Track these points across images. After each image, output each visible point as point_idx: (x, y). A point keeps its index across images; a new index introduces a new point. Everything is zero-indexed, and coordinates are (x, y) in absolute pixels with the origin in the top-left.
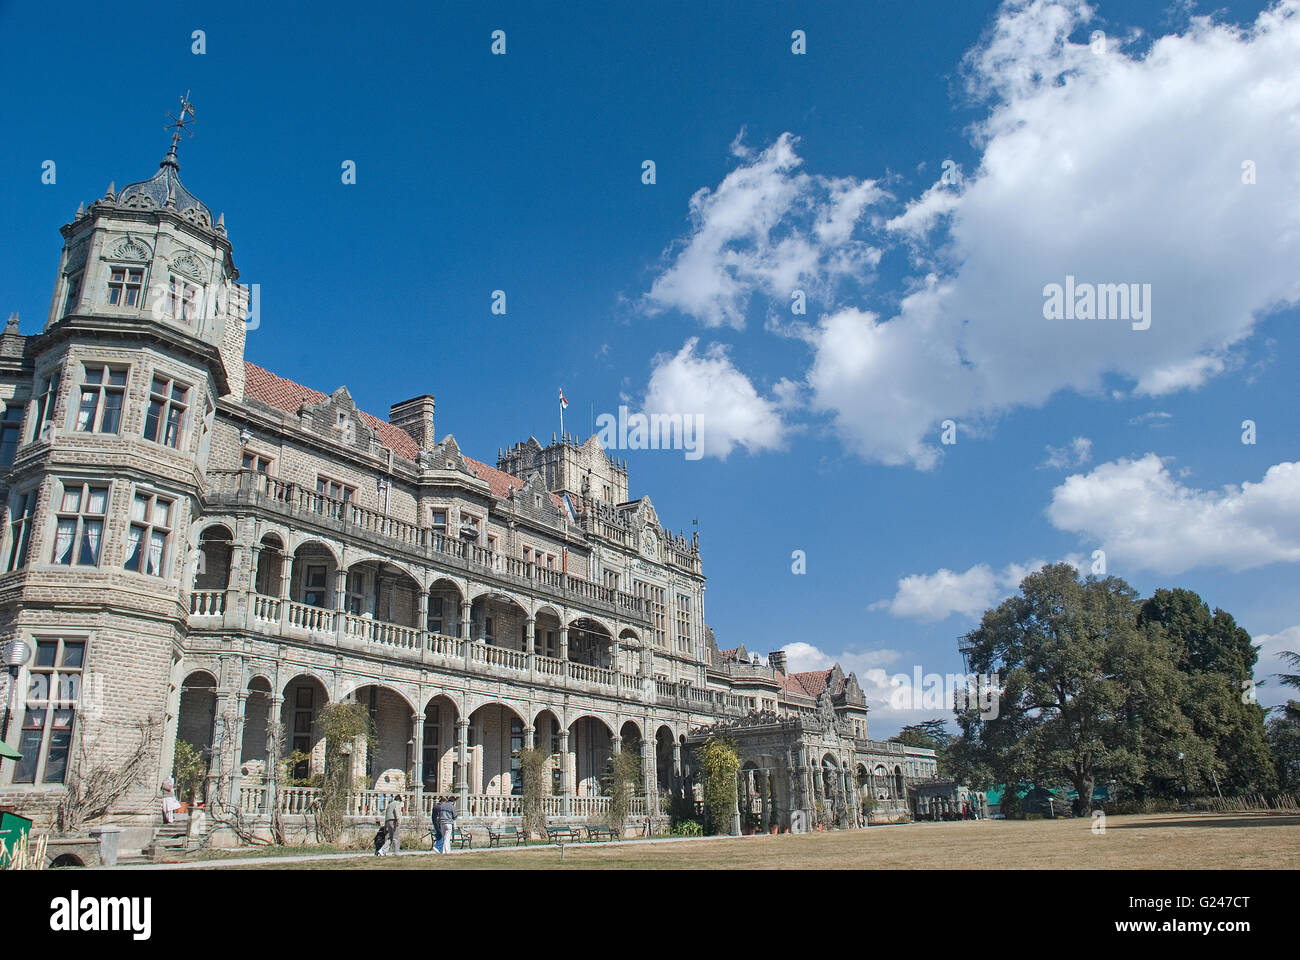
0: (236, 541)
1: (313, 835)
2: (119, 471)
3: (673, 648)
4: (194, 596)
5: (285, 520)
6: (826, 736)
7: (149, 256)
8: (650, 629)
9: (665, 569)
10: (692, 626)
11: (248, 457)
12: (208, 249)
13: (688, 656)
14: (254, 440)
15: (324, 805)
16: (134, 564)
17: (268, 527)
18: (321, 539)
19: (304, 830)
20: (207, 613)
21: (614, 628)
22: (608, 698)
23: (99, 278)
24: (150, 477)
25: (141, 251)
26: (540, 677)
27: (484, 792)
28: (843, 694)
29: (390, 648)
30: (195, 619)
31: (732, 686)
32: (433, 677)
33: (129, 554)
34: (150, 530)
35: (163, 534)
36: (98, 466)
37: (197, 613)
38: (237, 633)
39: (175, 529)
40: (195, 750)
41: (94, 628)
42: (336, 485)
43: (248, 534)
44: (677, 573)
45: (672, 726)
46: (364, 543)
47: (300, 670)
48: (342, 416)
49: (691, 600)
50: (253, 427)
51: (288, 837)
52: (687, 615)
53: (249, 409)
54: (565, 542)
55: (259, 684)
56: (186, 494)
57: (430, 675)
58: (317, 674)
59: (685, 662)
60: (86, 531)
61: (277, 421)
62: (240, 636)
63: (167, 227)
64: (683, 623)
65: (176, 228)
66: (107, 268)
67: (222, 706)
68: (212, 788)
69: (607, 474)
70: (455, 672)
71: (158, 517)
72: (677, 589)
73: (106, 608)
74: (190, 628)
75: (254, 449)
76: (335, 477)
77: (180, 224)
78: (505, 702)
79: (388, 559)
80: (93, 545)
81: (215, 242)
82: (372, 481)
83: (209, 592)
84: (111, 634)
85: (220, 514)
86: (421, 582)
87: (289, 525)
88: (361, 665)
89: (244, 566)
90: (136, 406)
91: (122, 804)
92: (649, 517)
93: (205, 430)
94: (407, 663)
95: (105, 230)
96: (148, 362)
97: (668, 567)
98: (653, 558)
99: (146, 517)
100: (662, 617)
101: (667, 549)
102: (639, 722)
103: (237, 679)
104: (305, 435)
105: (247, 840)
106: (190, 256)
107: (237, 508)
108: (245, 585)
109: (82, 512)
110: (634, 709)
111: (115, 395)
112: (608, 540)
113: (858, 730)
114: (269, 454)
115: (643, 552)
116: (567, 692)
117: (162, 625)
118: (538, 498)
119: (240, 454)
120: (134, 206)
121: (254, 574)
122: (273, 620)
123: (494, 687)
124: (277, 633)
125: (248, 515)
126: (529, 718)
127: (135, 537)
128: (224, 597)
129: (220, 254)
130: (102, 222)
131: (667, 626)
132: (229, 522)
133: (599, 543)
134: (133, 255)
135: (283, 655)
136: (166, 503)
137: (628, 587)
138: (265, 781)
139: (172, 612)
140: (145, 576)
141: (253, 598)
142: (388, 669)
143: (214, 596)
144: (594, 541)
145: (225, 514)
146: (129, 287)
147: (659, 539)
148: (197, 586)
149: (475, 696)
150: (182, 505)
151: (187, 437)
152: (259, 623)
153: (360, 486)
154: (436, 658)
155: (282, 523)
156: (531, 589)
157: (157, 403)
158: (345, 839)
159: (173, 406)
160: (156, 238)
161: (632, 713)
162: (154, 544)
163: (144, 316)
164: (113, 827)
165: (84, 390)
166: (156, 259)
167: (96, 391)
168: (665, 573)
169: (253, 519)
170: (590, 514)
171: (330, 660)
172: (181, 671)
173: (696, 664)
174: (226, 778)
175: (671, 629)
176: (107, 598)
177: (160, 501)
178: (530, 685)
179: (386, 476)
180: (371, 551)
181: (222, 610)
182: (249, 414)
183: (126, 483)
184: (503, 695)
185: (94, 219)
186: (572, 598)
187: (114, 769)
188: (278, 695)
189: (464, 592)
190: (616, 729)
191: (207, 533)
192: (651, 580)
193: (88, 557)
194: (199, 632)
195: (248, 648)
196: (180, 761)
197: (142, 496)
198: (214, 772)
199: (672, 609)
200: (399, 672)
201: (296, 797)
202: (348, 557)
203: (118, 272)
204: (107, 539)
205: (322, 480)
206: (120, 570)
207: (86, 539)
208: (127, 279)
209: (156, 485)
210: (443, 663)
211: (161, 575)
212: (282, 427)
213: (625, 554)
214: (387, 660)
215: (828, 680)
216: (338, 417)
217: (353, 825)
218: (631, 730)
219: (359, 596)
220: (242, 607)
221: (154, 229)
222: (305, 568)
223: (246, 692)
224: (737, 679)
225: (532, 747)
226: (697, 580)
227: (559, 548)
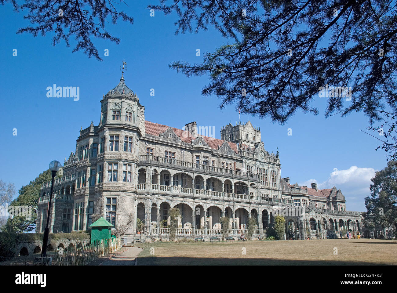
0: (146, 172)
1: (168, 239)
2: (120, 160)
3: (270, 186)
4: (138, 185)
5: (158, 166)
6: (311, 213)
7: (120, 107)
8: (260, 183)
9: (267, 163)
10: (277, 179)
11: (148, 149)
12: (133, 103)
13: (275, 188)
14: (149, 145)
15: (171, 232)
16: (125, 180)
17: (153, 168)
18: (166, 169)
19: (166, 238)
20: (141, 189)
21: (248, 183)
22: (247, 203)
23: (110, 114)
24: (126, 160)
25: (118, 106)
26: (226, 198)
27: (213, 228)
28: (336, 197)
29: (185, 194)
30: (139, 191)
31: (292, 196)
32: (196, 200)
33: (123, 178)
34: (127, 172)
35: (130, 172)
36: (115, 159)
37: (139, 189)
38: (148, 194)
39: (133, 172)
40: (141, 220)
41: (118, 195)
42: (170, 153)
43: (150, 171)
44: (271, 164)
45: (267, 210)
46: (177, 169)
47: (163, 201)
48: (170, 135)
49: (276, 172)
50: (148, 142)
51: (162, 240)
52: (275, 176)
53: (147, 137)
54: (235, 159)
55: (154, 205)
56: (134, 163)
58: (167, 201)
59: (275, 190)
60: (114, 174)
61: (154, 139)
62: (149, 194)
63: (124, 100)
64: (274, 179)
65: (126, 99)
66: (111, 111)
67: (146, 210)
68: (145, 229)
69: (254, 132)
70: (202, 199)
71: (129, 169)
72: (271, 169)
73: (120, 191)
74: (138, 193)
75: (149, 147)
76: (170, 151)
77: (126, 98)
78: (216, 205)
79: (183, 172)
80: (116, 176)
81: (135, 101)
82: (179, 150)
83: (141, 184)
84: (121, 196)
85: (142, 166)
86: (192, 176)
87: (158, 167)
88: (178, 199)
89: (149, 178)
90: (122, 144)
91: (127, 232)
92: (261, 149)
93: (137, 146)
94: (190, 197)
95: (110, 102)
96: (124, 133)
97: (268, 163)
98: (263, 161)
99: (126, 169)
100: (267, 177)
101: (268, 157)
102: (257, 209)
103: (149, 204)
104: (161, 141)
105: (154, 240)
106: (130, 105)
107: (146, 164)
108: (149, 182)
109: (113, 169)
110: (255, 205)
111: (117, 142)
112: (248, 157)
113: (342, 208)
114: (153, 147)
115: (260, 159)
116: (234, 202)
117: (132, 193)
118: (226, 148)
119: (146, 148)
120: (116, 95)
121: (151, 179)
122: (156, 190)
123: (213, 202)
124: (157, 193)
125: (149, 166)
126: (223, 209)
127: (124, 174)
128: (145, 185)
129: (136, 103)
130: (109, 100)
131: (268, 180)
132: (144, 167)
133: (245, 158)
134: (117, 107)
135: (159, 198)
136: (130, 165)
137: (255, 170)
138: (157, 227)
139: (134, 190)
140: (127, 183)
141: (151, 185)
142: (185, 199)
143: (143, 185)
144: (244, 158)
145: (143, 166)
146: (117, 115)
147: (265, 155)
148: (139, 183)
149: (208, 204)
150: (134, 165)
151: (133, 150)
152: (153, 191)
153: (177, 152)
154: (197, 195)
155: (156, 166)
156: (223, 175)
157: (126, 142)
158: (176, 240)
159: (130, 143)
160: (121, 103)
161: (255, 207)
162: (128, 175)
163: (121, 123)
164: (126, 237)
165: (110, 141)
166: (122, 108)
167: (113, 141)
168: (267, 164)
169: (150, 166)
170: (242, 150)
171: (170, 198)
172: (137, 203)
173: (278, 191)
174: (148, 227)
175: (270, 181)
176: (120, 188)
177: (129, 165)
178: (223, 201)
179: (183, 149)
180: (179, 170)
181: (145, 188)
182: (147, 138)
183: (121, 162)
185: (107, 99)
186: (235, 176)
187: (125, 225)
188: (159, 207)
189: (204, 178)
190: (249, 211)
191: (140, 170)
192: (262, 167)
193: (115, 179)
194: (140, 194)
195: (151, 197)
196: (138, 223)
197: (125, 165)
198: (145, 225)
199: (270, 175)
200: (187, 200)
201: (164, 231)
202: (173, 172)
203: (114, 112)
204: (119, 175)
205: (167, 152)
206: (122, 182)
207: (114, 175)
208: (116, 114)
209: (128, 162)
210: (199, 197)
211: (131, 182)
212: (155, 140)
213: (254, 161)
214: (185, 197)
215: (331, 192)
216: (169, 135)
217: (178, 237)
218: (254, 211)
219: (177, 181)
220: (149, 188)
221: (121, 101)
222: (164, 175)
223: (151, 207)
224: (294, 194)
225: (224, 217)
226: (278, 166)
227: (233, 161)
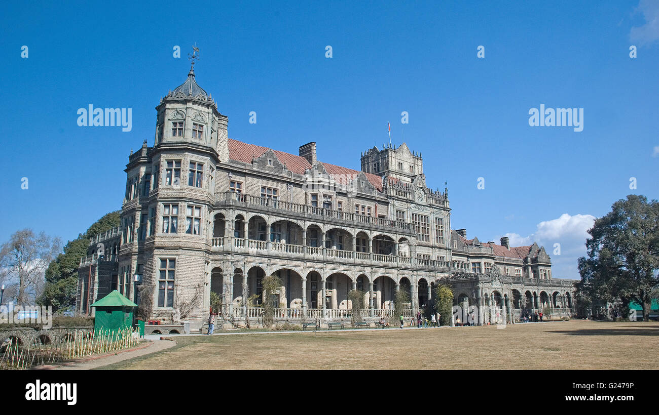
0: (226, 219)
1: (261, 325)
2: (181, 199)
3: (433, 242)
4: (213, 240)
5: (244, 209)
6: (494, 283)
7: (184, 116)
8: (415, 237)
9: (429, 207)
10: (444, 232)
11: (233, 183)
12: (206, 109)
13: (441, 245)
14: (234, 176)
15: (265, 313)
16: (189, 232)
17: (237, 212)
18: (259, 214)
19: (258, 323)
20: (218, 246)
21: (396, 238)
22: (393, 268)
23: (169, 127)
24: (192, 200)
25: (182, 115)
26: (358, 261)
27: (338, 308)
28: (537, 258)
29: (290, 254)
30: (214, 248)
31: (468, 257)
33: (187, 228)
34: (194, 219)
35: (198, 219)
36: (174, 198)
37: (215, 246)
38: (228, 253)
39: (203, 218)
40: (217, 294)
41: (178, 255)
42: (269, 189)
43: (230, 216)
44: (435, 208)
45: (427, 278)
46: (277, 214)
47: (254, 265)
48: (270, 161)
49: (444, 220)
50: (233, 172)
51: (251, 325)
52: (441, 227)
53: (231, 164)
54: (376, 201)
55: (238, 271)
56: (205, 204)
57: (308, 263)
58: (261, 266)
59: (440, 248)
60: (172, 221)
61: (243, 167)
62: (229, 254)
63: (190, 105)
64: (439, 230)
65: (193, 104)
66: (171, 123)
67: (225, 279)
68: (223, 308)
69: (412, 160)
70: (319, 261)
71: (196, 213)
72: (435, 216)
73: (180, 248)
74: (212, 252)
75: (235, 180)
76: (269, 186)
77: (194, 102)
78: (342, 272)
79: (288, 219)
80: (175, 225)
81: (208, 106)
82: (284, 185)
83: (218, 238)
84: (183, 257)
85: (220, 209)
86: (303, 226)
87: (246, 211)
88: (278, 261)
89: (230, 227)
90: (186, 174)
91: (191, 314)
92: (420, 184)
93: (212, 178)
94: (298, 259)
95: (169, 109)
96: (188, 157)
97: (431, 206)
98: (422, 203)
99: (192, 214)
100: (428, 229)
101: (430, 198)
102: (409, 277)
103: (229, 269)
104: (254, 171)
105: (236, 326)
106: (200, 113)
107: (226, 206)
108: (230, 235)
109: (171, 215)
110: (406, 272)
111: (178, 171)
112: (397, 197)
113: (545, 275)
114: (241, 181)
115: (417, 201)
116: (372, 266)
117: (200, 252)
119: (229, 182)
120: (178, 98)
121: (234, 230)
122: (242, 247)
123: (337, 266)
124: (243, 252)
125: (230, 209)
126: (354, 278)
127: (189, 222)
128: (223, 239)
129: (211, 110)
130: (168, 106)
131: (430, 233)
132: (223, 212)
133: (393, 199)
134: (179, 117)
135: (246, 259)
136: (199, 208)
137: (409, 217)
138: (242, 306)
139: (204, 247)
140: (193, 235)
141: (233, 240)
142: (289, 262)
143: (220, 239)
144: (390, 199)
145: (221, 209)
146: (179, 129)
147: (425, 193)
148: (214, 236)
149: (328, 270)
150: (204, 208)
151: (204, 183)
152: (237, 249)
153: (280, 188)
154: (310, 256)
155: (243, 210)
156: (354, 225)
157: (193, 171)
158: (274, 326)
159: (198, 172)
160: (186, 109)
161: (406, 274)
162: (196, 223)
163: (185, 140)
164: (188, 322)
165: (167, 170)
166: (187, 117)
167: (171, 170)
168: (428, 208)
169: (232, 210)
170: (388, 186)
171: (266, 260)
172: (209, 268)
173: (446, 249)
174: (228, 305)
175: (433, 234)
176: (181, 244)
177: (196, 208)
178: (354, 265)
179: (291, 183)
180: (280, 217)
181: (223, 244)
182: (231, 166)
183: (183, 203)
184: (342, 269)
185: (165, 105)
186: (374, 227)
187: (188, 302)
188: (246, 274)
189: (322, 229)
190: (397, 281)
191: (216, 216)
192: (421, 213)
193: (174, 230)
194: (215, 253)
195: (233, 258)
196: (212, 299)
197: (189, 207)
198: (223, 303)
199: (433, 225)
200: (294, 263)
201: (255, 311)
202: (270, 220)
203: (175, 124)
204: (179, 224)
205: (263, 188)
206: (184, 234)
207: (173, 224)
208: (178, 127)
209: (194, 203)
210: (314, 258)
211: (199, 234)
212: (245, 169)
213: (407, 202)
214: (289, 259)
215: (530, 251)
216: (269, 162)
217: (277, 321)
218: (405, 282)
219: (279, 233)
220: (230, 243)
221: (185, 106)
222: (258, 223)
223: (233, 274)
224: (472, 254)
225: (356, 289)
226: (447, 210)
227: (373, 203)
